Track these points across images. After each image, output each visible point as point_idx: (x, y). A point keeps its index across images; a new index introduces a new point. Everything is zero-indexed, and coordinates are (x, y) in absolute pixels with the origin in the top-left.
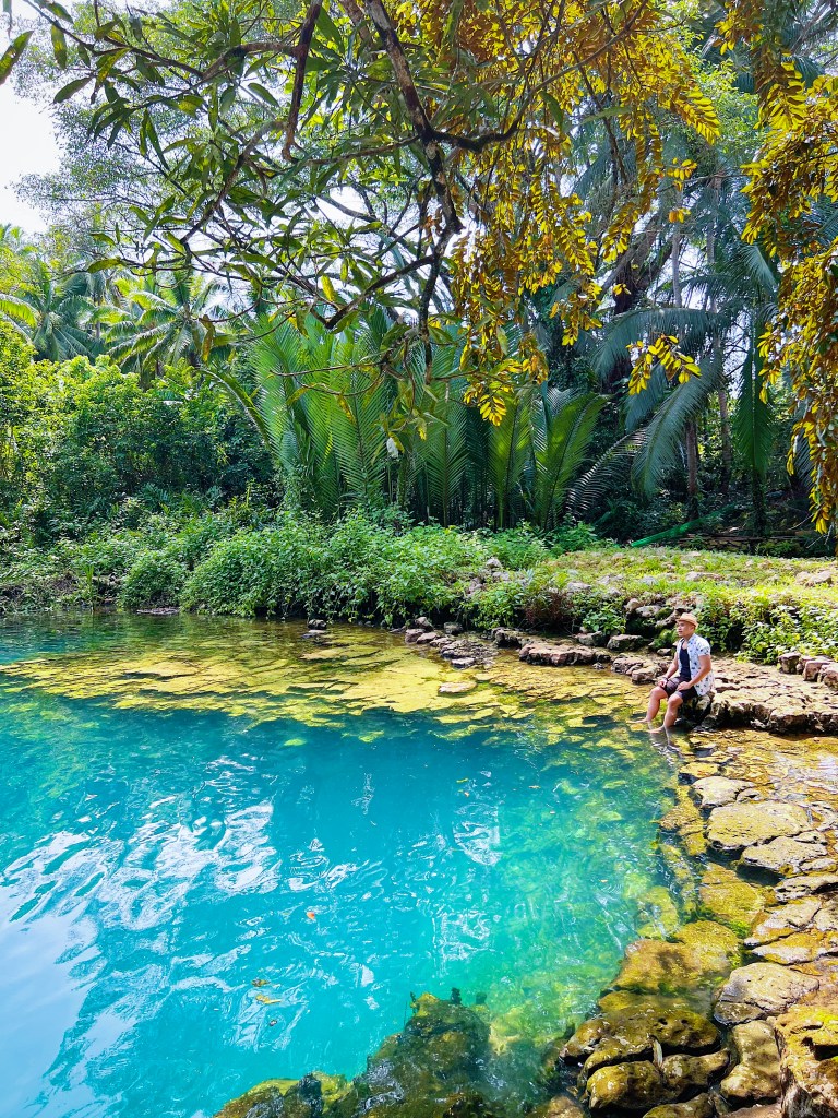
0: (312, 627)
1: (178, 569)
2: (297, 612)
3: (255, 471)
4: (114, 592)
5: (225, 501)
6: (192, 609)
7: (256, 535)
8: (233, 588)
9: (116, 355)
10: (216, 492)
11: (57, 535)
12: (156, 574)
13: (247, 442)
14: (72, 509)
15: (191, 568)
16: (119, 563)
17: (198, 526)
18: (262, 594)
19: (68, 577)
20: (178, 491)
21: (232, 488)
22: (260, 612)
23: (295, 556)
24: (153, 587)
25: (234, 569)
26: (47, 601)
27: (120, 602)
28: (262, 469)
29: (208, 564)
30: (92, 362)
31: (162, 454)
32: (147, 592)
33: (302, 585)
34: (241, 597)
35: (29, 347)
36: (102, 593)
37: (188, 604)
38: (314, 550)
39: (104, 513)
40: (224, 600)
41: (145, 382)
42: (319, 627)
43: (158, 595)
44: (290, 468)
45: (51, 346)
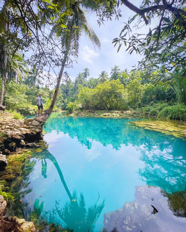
0: (181, 122)
1: (158, 111)
2: (178, 119)
3: (174, 97)
4: (148, 114)
5: (167, 101)
6: (159, 117)
7: (171, 107)
8: (166, 115)
9: (152, 82)
10: (166, 100)
11: (141, 106)
12: (154, 112)
13: (172, 92)
14: (144, 103)
15: (160, 111)
16: (149, 110)
17: (162, 105)
18: (172, 116)
19: (142, 112)
20: (159, 100)
21: (169, 100)
22: (171, 118)
23: (178, 110)
24: (154, 114)
25: (167, 112)
26: (139, 114)
27: (149, 115)
28: (174, 96)
29: (163, 111)
30: (148, 84)
31: (157, 95)
32: (153, 114)
33: (180, 115)
34: (168, 116)
35: (140, 83)
36: (146, 114)
37: (159, 116)
38: (182, 109)
39: (148, 104)
40: (165, 116)
41: (155, 86)
42: (182, 122)
43: (154, 115)
44: (179, 96)
45: (143, 83)
